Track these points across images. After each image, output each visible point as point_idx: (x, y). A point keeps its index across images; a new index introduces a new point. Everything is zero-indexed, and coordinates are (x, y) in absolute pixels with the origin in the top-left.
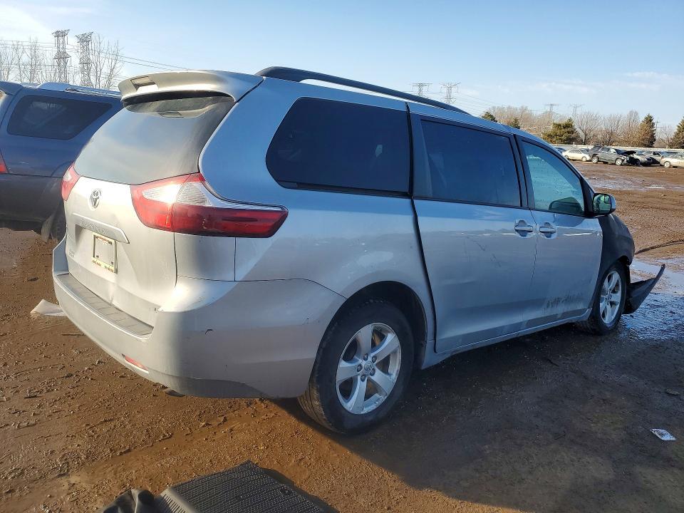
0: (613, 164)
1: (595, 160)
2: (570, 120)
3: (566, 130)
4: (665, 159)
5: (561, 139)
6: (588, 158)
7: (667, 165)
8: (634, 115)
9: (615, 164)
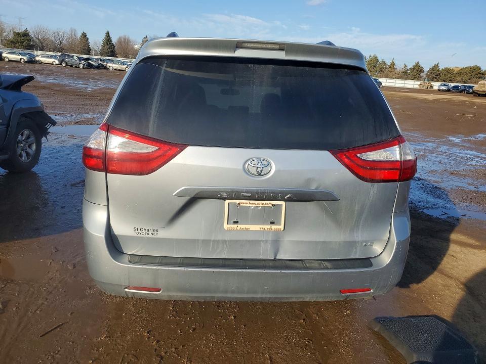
0: (76, 67)
1: (64, 65)
2: (26, 30)
3: (26, 38)
4: (109, 65)
5: (22, 45)
6: (57, 62)
7: (111, 68)
8: (73, 31)
9: (79, 67)
